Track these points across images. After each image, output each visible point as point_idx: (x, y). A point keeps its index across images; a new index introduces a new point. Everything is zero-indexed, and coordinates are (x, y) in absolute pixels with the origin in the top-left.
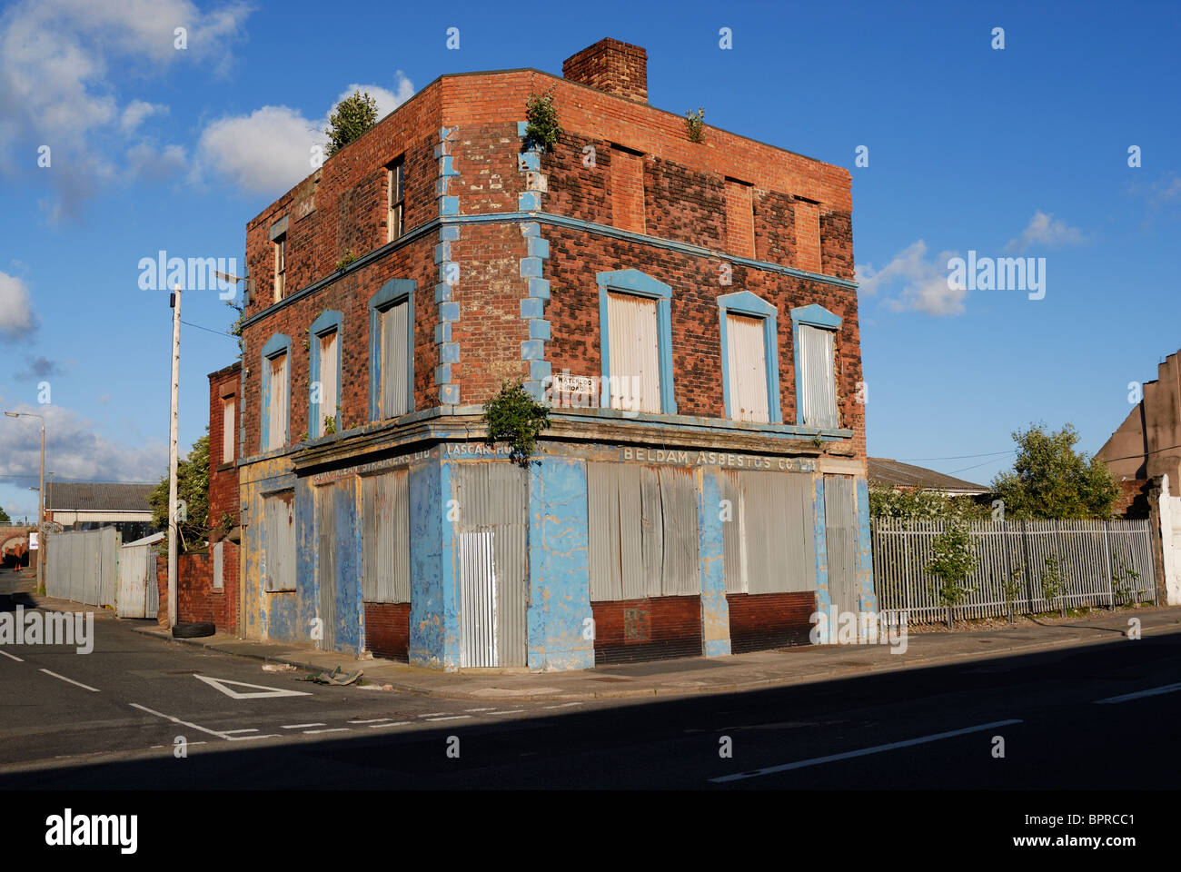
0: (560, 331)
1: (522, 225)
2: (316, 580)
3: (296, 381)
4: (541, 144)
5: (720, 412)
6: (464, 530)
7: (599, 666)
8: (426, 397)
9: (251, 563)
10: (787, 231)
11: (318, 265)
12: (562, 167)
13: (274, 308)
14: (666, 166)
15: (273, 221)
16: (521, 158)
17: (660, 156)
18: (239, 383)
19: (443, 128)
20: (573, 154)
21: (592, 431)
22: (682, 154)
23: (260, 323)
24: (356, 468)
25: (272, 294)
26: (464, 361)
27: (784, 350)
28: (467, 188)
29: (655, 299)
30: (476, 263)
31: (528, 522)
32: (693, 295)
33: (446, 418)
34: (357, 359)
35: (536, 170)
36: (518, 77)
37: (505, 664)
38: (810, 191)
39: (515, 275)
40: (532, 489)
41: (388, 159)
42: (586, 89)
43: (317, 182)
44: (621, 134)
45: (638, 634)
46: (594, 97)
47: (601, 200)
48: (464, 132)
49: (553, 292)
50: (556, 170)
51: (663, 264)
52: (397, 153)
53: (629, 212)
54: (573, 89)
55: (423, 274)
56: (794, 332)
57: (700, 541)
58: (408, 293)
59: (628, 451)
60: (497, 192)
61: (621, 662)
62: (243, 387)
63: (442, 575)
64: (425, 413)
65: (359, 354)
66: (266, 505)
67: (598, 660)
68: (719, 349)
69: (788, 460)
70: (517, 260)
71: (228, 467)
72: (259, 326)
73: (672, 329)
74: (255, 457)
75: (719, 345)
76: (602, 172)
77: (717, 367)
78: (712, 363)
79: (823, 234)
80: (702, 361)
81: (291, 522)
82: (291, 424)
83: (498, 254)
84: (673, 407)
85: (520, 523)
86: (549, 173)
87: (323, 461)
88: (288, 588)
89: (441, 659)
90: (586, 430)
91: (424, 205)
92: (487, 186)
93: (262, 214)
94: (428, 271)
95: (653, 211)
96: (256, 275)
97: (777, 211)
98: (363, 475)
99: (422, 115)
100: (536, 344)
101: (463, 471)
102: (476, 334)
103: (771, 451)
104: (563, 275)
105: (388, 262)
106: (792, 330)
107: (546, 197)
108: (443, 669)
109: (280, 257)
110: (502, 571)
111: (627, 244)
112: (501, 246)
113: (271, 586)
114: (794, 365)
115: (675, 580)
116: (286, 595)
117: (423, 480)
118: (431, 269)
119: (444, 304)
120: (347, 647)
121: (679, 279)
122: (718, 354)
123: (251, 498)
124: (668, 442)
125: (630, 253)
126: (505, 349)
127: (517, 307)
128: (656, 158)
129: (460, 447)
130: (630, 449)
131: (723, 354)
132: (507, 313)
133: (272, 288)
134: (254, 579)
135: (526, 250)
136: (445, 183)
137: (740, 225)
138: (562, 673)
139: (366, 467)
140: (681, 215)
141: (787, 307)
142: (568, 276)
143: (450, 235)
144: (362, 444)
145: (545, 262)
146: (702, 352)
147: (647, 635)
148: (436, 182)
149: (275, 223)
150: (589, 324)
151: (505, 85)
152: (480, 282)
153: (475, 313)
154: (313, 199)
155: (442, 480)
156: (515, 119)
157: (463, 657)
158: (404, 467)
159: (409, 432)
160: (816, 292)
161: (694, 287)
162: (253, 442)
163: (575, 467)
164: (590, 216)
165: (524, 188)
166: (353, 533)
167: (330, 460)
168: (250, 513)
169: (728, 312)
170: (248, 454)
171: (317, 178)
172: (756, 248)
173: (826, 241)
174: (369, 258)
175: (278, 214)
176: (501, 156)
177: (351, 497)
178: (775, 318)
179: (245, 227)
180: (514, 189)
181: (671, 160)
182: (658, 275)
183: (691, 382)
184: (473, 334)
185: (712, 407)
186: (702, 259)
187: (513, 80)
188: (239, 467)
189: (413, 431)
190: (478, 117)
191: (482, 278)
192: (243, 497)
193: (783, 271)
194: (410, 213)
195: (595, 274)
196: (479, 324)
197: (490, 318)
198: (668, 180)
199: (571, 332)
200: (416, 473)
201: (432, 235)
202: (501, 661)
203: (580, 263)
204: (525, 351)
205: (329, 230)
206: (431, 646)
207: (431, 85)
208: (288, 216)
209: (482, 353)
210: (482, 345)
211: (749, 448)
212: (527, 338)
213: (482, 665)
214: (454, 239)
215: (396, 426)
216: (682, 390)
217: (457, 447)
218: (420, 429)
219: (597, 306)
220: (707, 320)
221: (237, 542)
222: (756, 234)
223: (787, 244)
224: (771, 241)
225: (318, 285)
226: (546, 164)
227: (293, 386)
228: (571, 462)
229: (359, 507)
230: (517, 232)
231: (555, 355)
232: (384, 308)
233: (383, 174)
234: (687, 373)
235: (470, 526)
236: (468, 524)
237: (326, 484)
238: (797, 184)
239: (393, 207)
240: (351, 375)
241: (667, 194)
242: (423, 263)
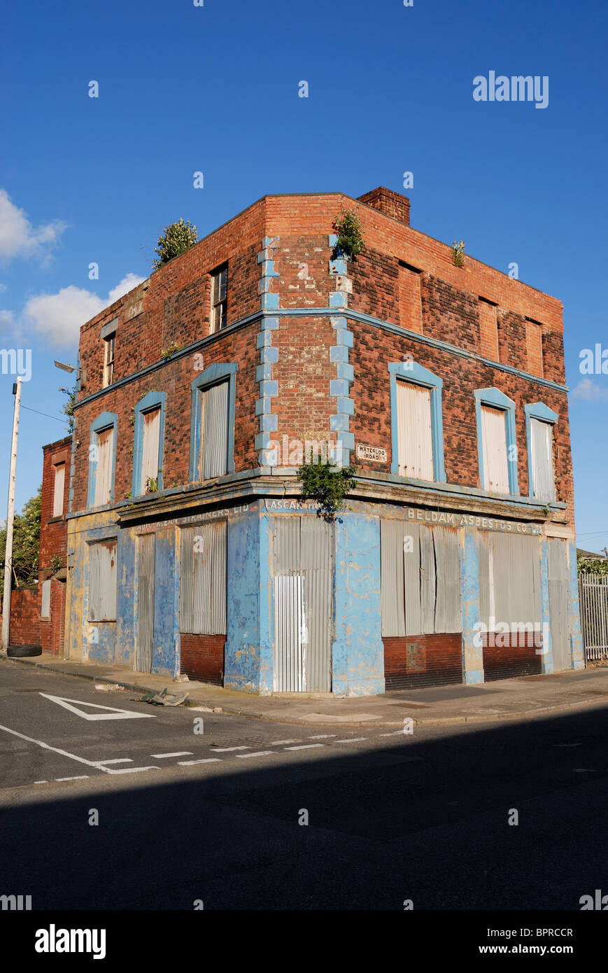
0: (361, 409)
1: (331, 318)
2: (135, 613)
3: (122, 449)
4: (348, 254)
5: (476, 483)
6: (279, 573)
7: (390, 692)
8: (246, 460)
9: (76, 597)
10: (520, 344)
11: (144, 355)
12: (363, 274)
13: (103, 392)
14: (437, 283)
15: (104, 323)
16: (332, 264)
17: (433, 274)
18: (69, 453)
19: (267, 237)
20: (371, 265)
21: (387, 492)
22: (449, 275)
23: (90, 404)
24: (176, 520)
25: (101, 381)
26: (280, 431)
27: (520, 436)
28: (285, 287)
29: (430, 388)
30: (292, 349)
31: (334, 568)
32: (457, 388)
33: (265, 477)
34: (178, 430)
35: (344, 275)
36: (331, 199)
37: (312, 690)
38: (535, 314)
39: (325, 360)
40: (338, 539)
41: (212, 267)
42: (380, 215)
43: (145, 290)
44: (406, 253)
45: (417, 665)
46: (386, 222)
47: (392, 304)
48: (284, 241)
49: (356, 377)
50: (359, 276)
51: (436, 360)
52: (221, 261)
53: (411, 316)
54: (371, 213)
55: (244, 358)
56: (527, 423)
57: (462, 588)
58: (229, 374)
59: (411, 511)
60: (310, 291)
61: (404, 689)
62: (73, 456)
63: (258, 611)
64: (246, 474)
65: (181, 426)
66: (90, 551)
67: (388, 687)
68: (475, 433)
69: (524, 524)
70: (328, 347)
71: (58, 520)
72: (90, 406)
73: (443, 413)
74: (82, 512)
75: (475, 429)
76: (392, 282)
77: (474, 447)
78: (470, 444)
79: (545, 348)
80: (464, 441)
81: (112, 564)
82: (116, 485)
83: (311, 342)
84: (443, 477)
85: (326, 568)
86: (354, 278)
87: (147, 514)
88: (108, 619)
89: (257, 684)
90: (382, 491)
91: (247, 301)
92: (302, 286)
93: (94, 318)
94: (250, 354)
95: (428, 317)
96: (87, 367)
97: (513, 326)
98: (182, 526)
99: (246, 228)
100: (343, 417)
101: (279, 522)
102: (292, 408)
103: (514, 516)
104: (363, 362)
105: (210, 350)
106: (525, 422)
107: (351, 297)
108: (258, 693)
109: (109, 353)
110: (310, 609)
111: (410, 342)
112: (314, 336)
113: (93, 616)
114: (526, 449)
115: (444, 620)
116: (106, 625)
117: (242, 530)
118: (252, 353)
119: (265, 382)
120: (163, 670)
121: (447, 373)
122: (475, 436)
123: (78, 544)
124: (442, 505)
125: (413, 350)
126: (316, 421)
127: (326, 386)
128: (430, 276)
129: (276, 503)
130: (412, 509)
131: (478, 436)
132: (318, 391)
133: (102, 376)
134: (78, 611)
135: (335, 339)
136: (268, 282)
137: (488, 336)
138: (360, 698)
139: (185, 520)
140: (448, 323)
141: (522, 403)
142: (367, 363)
143: (270, 325)
144: (185, 500)
145: (350, 350)
146: (463, 433)
147: (423, 666)
148: (259, 282)
149: (105, 325)
150: (382, 405)
151: (318, 205)
152: (295, 365)
153: (292, 390)
154: (141, 303)
155: (260, 531)
156: (327, 233)
157: (275, 683)
158: (225, 519)
159: (231, 489)
160: (540, 393)
161: (458, 381)
162: (81, 500)
163: (372, 522)
164: (383, 316)
165: (334, 289)
166: (172, 574)
167: (153, 513)
168: (76, 557)
169: (483, 404)
170: (76, 509)
171: (145, 286)
172: (500, 355)
173: (547, 354)
174: (193, 347)
175: (109, 318)
176: (315, 262)
177: (171, 544)
178: (514, 410)
179: (79, 329)
180: (325, 289)
181: (442, 279)
182: (433, 369)
183: (456, 458)
184: (290, 408)
185: (471, 479)
186: (463, 359)
187: (326, 201)
188: (67, 520)
189: (236, 488)
190: (295, 230)
191: (297, 361)
192: (70, 544)
193: (519, 374)
194: (232, 309)
195: (387, 363)
196: (295, 399)
197: (304, 395)
198: (439, 294)
199: (369, 410)
200: (234, 525)
201: (254, 325)
202: (309, 686)
203: (375, 354)
204: (333, 423)
205: (155, 327)
206: (247, 673)
207: (255, 204)
208: (117, 319)
209: (297, 424)
210: (296, 417)
211: (499, 513)
212: (335, 412)
213: (292, 690)
214: (275, 329)
215: (216, 485)
216: (449, 464)
217: (274, 503)
218: (243, 486)
219: (388, 390)
220: (467, 409)
221: (64, 580)
222: (500, 344)
223: (521, 353)
224: (510, 350)
225: (144, 371)
226: (351, 271)
227: (119, 454)
228: (368, 518)
229: (178, 553)
230: (327, 324)
231: (357, 428)
232: (205, 388)
233: (207, 280)
234: (453, 450)
235: (284, 570)
236: (281, 568)
237: (147, 534)
238: (527, 307)
239: (215, 306)
240: (173, 444)
241: (438, 305)
242: (244, 349)
